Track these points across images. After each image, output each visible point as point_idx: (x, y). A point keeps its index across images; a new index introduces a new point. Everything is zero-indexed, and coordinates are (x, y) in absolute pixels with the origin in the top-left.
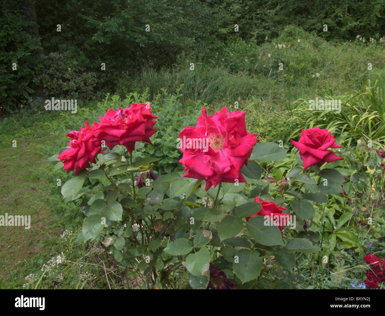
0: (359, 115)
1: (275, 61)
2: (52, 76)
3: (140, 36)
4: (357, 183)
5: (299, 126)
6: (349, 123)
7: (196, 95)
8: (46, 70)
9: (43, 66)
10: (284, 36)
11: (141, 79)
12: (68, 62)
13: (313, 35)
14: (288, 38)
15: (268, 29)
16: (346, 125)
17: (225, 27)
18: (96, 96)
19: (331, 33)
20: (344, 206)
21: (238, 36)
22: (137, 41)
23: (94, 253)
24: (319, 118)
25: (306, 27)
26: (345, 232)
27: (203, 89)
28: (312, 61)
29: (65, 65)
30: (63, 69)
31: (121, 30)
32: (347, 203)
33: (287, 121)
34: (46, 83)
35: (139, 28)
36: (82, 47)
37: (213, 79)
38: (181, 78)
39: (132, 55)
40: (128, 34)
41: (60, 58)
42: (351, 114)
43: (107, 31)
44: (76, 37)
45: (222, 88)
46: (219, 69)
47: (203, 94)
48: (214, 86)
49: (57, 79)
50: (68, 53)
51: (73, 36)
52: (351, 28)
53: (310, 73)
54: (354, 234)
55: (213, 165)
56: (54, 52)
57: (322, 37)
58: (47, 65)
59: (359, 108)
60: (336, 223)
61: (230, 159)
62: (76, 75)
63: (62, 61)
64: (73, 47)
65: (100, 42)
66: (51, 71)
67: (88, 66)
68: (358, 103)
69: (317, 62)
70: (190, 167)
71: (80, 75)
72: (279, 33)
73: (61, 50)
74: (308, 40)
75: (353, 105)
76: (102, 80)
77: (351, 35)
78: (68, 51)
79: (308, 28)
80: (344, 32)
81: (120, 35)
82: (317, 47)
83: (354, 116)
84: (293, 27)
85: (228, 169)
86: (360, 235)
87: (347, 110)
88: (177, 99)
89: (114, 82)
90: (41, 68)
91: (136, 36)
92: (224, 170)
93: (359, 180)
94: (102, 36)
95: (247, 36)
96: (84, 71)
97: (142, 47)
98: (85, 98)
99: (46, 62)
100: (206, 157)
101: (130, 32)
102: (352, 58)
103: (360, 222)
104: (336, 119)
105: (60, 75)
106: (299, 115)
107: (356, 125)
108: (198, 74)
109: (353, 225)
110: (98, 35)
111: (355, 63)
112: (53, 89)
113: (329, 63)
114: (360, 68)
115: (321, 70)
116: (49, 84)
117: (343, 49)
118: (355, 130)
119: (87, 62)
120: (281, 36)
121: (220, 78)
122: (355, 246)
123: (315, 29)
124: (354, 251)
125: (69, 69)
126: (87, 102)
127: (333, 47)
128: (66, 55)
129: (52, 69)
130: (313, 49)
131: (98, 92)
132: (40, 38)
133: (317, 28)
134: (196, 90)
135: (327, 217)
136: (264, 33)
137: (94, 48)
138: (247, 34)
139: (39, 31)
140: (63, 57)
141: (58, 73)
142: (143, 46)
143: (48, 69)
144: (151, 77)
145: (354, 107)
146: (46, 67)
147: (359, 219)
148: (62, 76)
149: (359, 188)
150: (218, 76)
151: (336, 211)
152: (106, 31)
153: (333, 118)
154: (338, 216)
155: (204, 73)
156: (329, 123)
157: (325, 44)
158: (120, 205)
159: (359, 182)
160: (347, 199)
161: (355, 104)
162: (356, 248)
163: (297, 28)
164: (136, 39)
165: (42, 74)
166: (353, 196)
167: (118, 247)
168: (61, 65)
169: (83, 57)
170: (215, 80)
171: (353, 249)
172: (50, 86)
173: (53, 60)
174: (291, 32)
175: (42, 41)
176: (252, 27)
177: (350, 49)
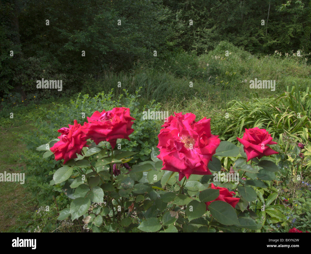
0: (280, 114)
1: (211, 69)
2: (29, 76)
3: (103, 46)
4: (282, 169)
5: (233, 122)
6: (272, 120)
7: (148, 94)
8: (25, 71)
9: (22, 68)
10: (218, 50)
11: (103, 81)
12: (44, 65)
13: (241, 49)
14: (221, 51)
15: (206, 43)
16: (270, 122)
17: (171, 41)
18: (66, 93)
19: (255, 48)
20: (270, 188)
21: (181, 48)
22: (101, 49)
23: (65, 226)
24: (249, 116)
25: (235, 42)
26: (273, 209)
27: (154, 90)
28: (240, 70)
29: (41, 67)
30: (38, 70)
31: (87, 40)
32: (273, 185)
33: (223, 118)
34: (24, 81)
35: (102, 40)
36: (56, 54)
37: (162, 82)
38: (136, 80)
39: (96, 61)
40: (94, 44)
41: (37, 61)
42: (273, 113)
43: (77, 42)
44: (51, 45)
45: (169, 89)
46: (167, 74)
47: (154, 94)
48: (162, 87)
49: (34, 78)
50: (44, 58)
51: (49, 44)
52: (271, 45)
53: (239, 78)
54: (280, 211)
55: (188, 161)
56: (32, 56)
57: (248, 51)
58: (26, 66)
59: (280, 109)
60: (265, 202)
61: (199, 156)
62: (50, 76)
63: (39, 64)
64: (48, 53)
65: (70, 50)
66: (28, 72)
67: (60, 69)
68: (279, 105)
69: (244, 70)
70: (168, 162)
71: (52, 75)
72: (215, 47)
73: (38, 56)
74: (237, 53)
75: (275, 106)
76: (71, 81)
77: (270, 50)
78: (44, 56)
79: (237, 44)
80: (265, 48)
81: (87, 44)
82: (244, 58)
83: (276, 115)
84: (225, 42)
85: (199, 164)
86: (285, 212)
87: (270, 110)
88: (136, 98)
89: (81, 82)
90: (20, 69)
91: (100, 46)
92: (195, 165)
93: (283, 167)
94: (72, 45)
95: (188, 48)
96: (56, 73)
97: (104, 54)
98: (56, 95)
99: (25, 64)
100: (181, 155)
101: (95, 43)
102: (271, 68)
103: (284, 201)
104: (262, 117)
105: (36, 75)
106: (233, 113)
107: (278, 122)
108: (150, 77)
109: (279, 204)
110: (69, 44)
111: (274, 72)
112: (30, 86)
113: (254, 71)
114: (278, 76)
115: (247, 77)
116: (27, 82)
117: (265, 61)
118: (277, 126)
119: (59, 66)
120: (216, 49)
121: (168, 81)
122: (281, 221)
123: (242, 44)
124: (281, 226)
125: (44, 71)
126: (58, 97)
127: (257, 59)
128: (42, 59)
129: (30, 70)
130: (240, 60)
131: (67, 90)
132: (21, 45)
133: (244, 44)
134: (148, 90)
135: (258, 197)
136: (202, 46)
137: (65, 54)
138: (189, 47)
139: (20, 39)
140: (39, 61)
141: (34, 74)
142: (106, 53)
143: (27, 70)
144: (111, 79)
145: (276, 107)
146: (24, 68)
147: (283, 198)
148: (37, 76)
149: (283, 173)
150: (166, 80)
151: (265, 192)
152: (75, 41)
153: (260, 116)
154: (266, 195)
155: (155, 77)
156: (256, 120)
157: (250, 57)
158: (102, 189)
159: (284, 168)
160: (273, 182)
161: (277, 106)
162: (282, 222)
163: (229, 44)
164: (100, 48)
165: (21, 74)
166: (279, 180)
167: (97, 224)
168: (37, 67)
169: (56, 62)
170: (163, 83)
171: (280, 223)
172: (28, 84)
173: (30, 63)
174: (224, 47)
175: (22, 48)
176: (193, 42)
177: (270, 61)
